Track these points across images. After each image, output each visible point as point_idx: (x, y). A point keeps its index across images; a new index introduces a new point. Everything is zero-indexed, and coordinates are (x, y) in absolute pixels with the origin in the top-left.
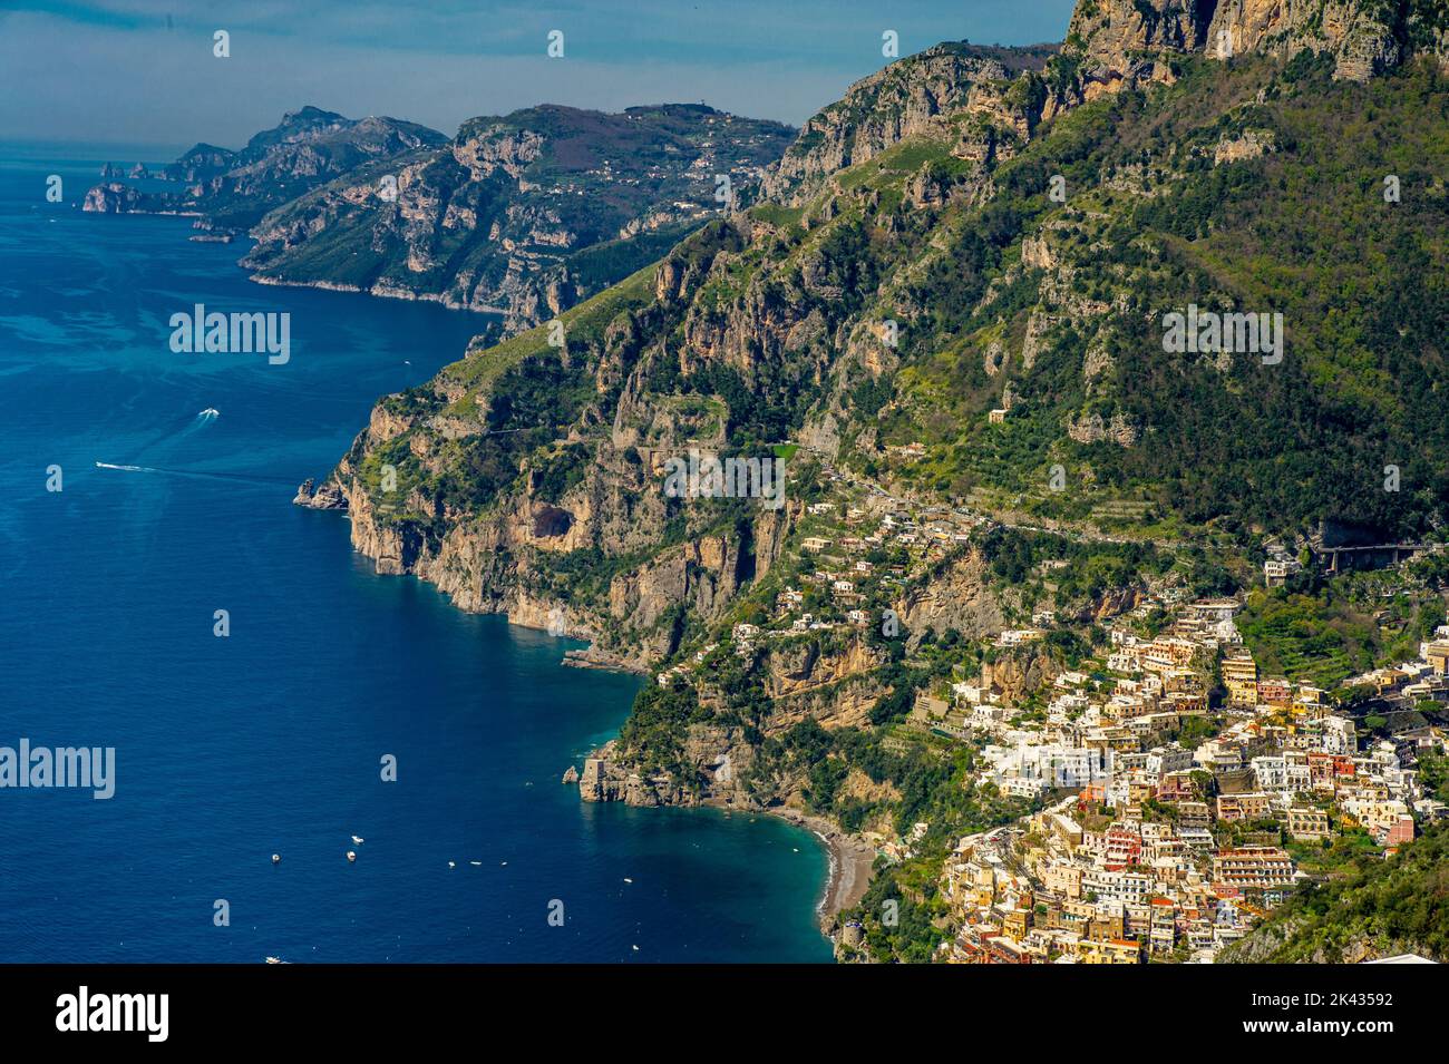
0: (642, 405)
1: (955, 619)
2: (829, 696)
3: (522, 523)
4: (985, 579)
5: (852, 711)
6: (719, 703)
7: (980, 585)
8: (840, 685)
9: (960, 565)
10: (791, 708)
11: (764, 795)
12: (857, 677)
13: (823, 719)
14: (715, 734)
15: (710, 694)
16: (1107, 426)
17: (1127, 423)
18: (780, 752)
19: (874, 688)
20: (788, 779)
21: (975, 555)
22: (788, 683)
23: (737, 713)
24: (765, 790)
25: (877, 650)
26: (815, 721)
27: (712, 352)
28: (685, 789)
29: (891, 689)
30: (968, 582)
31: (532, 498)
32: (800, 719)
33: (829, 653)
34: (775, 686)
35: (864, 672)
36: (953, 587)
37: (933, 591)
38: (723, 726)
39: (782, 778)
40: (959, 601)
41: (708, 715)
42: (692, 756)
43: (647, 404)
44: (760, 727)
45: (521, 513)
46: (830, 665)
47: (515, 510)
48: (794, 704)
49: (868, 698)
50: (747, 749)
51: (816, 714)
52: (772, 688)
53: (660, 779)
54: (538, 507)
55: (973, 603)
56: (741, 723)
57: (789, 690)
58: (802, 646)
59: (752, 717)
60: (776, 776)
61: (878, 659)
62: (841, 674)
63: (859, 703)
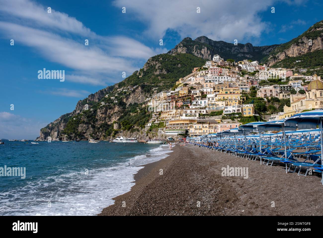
0: (81, 107)
1: (136, 101)
2: (110, 117)
3: (61, 127)
4: (142, 92)
5: (114, 120)
6: (85, 120)
7: (141, 94)
8: (112, 115)
9: (137, 91)
10: (101, 120)
11: (95, 137)
12: (116, 113)
13: (108, 122)
14: (84, 126)
15: (84, 118)
16: (162, 72)
17: (165, 71)
18: (99, 128)
19: (119, 114)
20: (100, 134)
21: (140, 88)
22: (101, 115)
23: (90, 122)
24: (95, 136)
25: (120, 107)
26: (107, 122)
27: (92, 100)
28: (77, 137)
29: (123, 114)
30: (138, 93)
31: (63, 123)
32: (103, 122)
33: (110, 109)
34: (98, 116)
35: (117, 111)
36: (135, 95)
37: (131, 96)
38: (87, 124)
39: (99, 133)
40: (137, 98)
41: (84, 122)
42: (79, 130)
43: (82, 107)
44: (95, 124)
45: (61, 125)
46: (110, 111)
47: (60, 125)
48: (102, 119)
49: (118, 116)
50: (91, 129)
51: (107, 121)
52: (97, 117)
53: (72, 135)
54: (64, 124)
55: (139, 98)
56: (91, 124)
57: (101, 116)
58: (104, 107)
59: (93, 122)
60: (98, 133)
61: (120, 109)
62: (112, 113)
63: (116, 118)
